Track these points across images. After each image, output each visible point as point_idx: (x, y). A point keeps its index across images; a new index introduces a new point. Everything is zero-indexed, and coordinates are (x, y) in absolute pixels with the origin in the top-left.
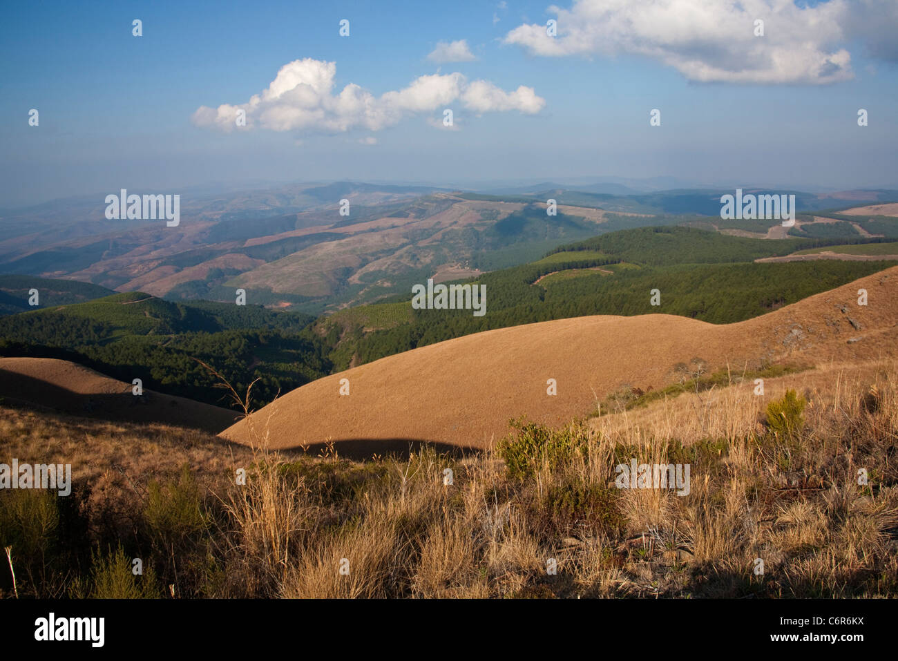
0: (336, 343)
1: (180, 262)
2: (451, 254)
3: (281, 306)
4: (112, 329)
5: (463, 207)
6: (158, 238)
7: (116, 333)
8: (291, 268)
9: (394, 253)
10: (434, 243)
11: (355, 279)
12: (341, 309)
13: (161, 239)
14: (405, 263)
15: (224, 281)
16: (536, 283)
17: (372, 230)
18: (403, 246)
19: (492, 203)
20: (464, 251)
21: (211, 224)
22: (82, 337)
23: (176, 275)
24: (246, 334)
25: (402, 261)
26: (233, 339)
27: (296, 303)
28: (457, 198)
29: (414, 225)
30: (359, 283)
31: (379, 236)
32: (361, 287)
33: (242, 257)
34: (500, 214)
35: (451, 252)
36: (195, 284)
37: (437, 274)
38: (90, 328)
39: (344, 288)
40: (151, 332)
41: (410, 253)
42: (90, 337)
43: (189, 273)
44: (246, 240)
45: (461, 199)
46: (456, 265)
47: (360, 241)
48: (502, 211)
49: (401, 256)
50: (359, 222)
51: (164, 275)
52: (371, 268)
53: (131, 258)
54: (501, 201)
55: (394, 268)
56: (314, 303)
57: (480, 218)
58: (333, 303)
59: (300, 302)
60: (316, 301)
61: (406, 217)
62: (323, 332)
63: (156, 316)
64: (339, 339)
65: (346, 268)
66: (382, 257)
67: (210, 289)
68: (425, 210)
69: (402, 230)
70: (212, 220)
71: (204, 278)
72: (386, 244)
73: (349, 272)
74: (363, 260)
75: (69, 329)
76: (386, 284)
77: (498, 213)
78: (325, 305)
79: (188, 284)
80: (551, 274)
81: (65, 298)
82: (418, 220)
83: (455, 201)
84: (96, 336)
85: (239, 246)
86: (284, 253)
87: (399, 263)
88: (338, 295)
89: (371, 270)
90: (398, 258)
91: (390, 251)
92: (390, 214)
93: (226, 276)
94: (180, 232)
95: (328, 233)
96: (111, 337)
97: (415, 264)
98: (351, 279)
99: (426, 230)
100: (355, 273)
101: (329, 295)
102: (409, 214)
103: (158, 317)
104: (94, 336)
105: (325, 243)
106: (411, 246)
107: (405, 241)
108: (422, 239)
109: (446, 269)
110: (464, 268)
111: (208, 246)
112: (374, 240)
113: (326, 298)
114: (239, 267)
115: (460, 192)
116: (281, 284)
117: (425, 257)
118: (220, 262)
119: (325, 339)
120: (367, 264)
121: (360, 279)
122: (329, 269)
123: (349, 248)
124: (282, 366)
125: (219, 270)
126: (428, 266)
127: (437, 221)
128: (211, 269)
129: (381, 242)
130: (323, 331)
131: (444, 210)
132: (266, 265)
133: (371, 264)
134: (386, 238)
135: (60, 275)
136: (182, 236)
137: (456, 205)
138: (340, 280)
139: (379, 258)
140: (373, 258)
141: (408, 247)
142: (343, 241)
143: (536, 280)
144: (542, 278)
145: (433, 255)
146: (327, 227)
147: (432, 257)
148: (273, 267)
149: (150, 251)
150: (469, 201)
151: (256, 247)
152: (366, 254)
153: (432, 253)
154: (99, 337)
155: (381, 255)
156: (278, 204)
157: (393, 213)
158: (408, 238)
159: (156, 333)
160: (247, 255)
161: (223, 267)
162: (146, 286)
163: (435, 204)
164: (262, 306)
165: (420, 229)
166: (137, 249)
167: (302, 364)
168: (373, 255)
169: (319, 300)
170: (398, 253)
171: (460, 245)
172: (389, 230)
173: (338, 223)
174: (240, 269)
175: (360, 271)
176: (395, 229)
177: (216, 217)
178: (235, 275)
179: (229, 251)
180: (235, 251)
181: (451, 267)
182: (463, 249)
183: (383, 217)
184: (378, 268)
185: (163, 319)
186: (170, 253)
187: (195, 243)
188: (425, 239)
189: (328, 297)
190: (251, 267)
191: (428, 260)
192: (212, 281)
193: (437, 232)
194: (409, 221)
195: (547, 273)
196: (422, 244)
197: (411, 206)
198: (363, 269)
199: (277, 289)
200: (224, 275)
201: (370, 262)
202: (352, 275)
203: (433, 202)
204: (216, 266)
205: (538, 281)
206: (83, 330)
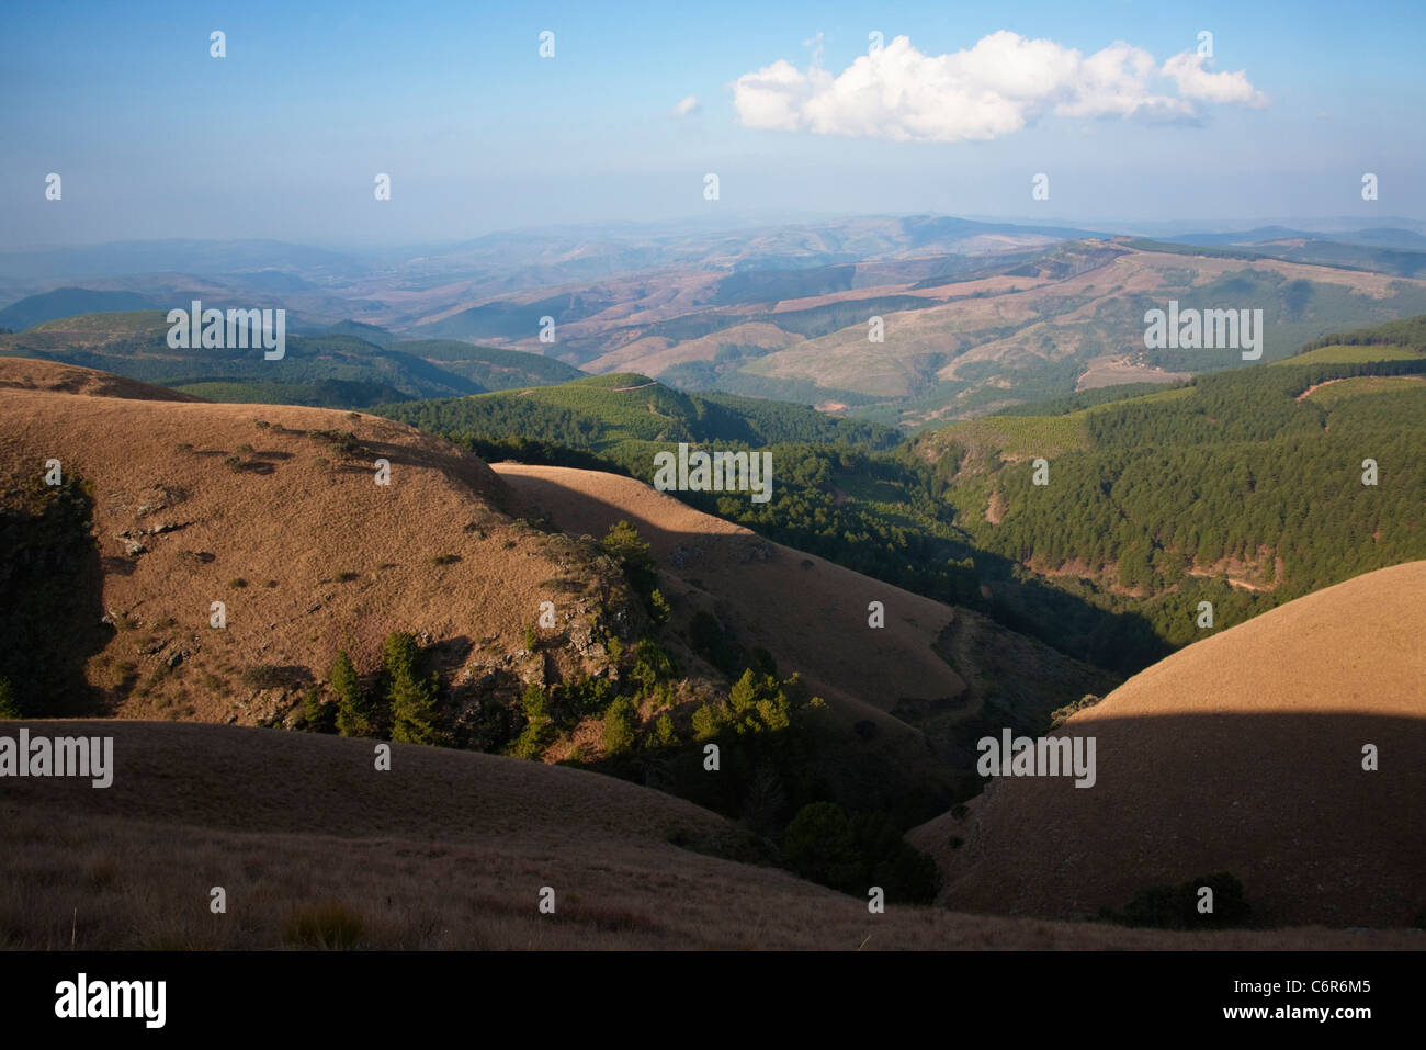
0: (953, 475)
1: (674, 331)
2: (1110, 340)
3: (829, 409)
4: (604, 428)
5: (1134, 262)
6: (642, 294)
7: (611, 435)
8: (847, 349)
9: (1013, 334)
10: (1082, 321)
11: (947, 372)
12: (927, 419)
13: (645, 296)
14: (1032, 351)
15: (742, 364)
16: (1303, 396)
17: (979, 295)
18: (1029, 322)
19: (1184, 258)
20: (1132, 337)
21: (720, 276)
22: (563, 437)
23: (669, 351)
24: (819, 451)
25: (1026, 347)
26: (805, 457)
27: (853, 405)
28: (1125, 249)
29: (1049, 289)
30: (956, 379)
31: (991, 305)
32: (960, 387)
33: (770, 328)
34: (1198, 276)
35: (1109, 336)
36: (696, 367)
37: (1088, 373)
38: (573, 424)
39: (929, 387)
40: (660, 436)
41: (1041, 335)
42: (574, 439)
43: (688, 349)
44: (777, 303)
45: (1130, 249)
46: (1122, 359)
47: (959, 311)
48: (1200, 271)
49: (1026, 340)
50: (955, 282)
51: (651, 350)
52: (975, 356)
53: (602, 323)
54: (1199, 254)
55: (1014, 358)
56: (882, 408)
57: (1164, 282)
58: (913, 409)
59: (858, 405)
60: (884, 403)
61: (1036, 275)
62: (931, 456)
63: (664, 412)
64: (957, 469)
65: (934, 354)
66: (995, 340)
67: (719, 375)
68: (1067, 266)
69: (1028, 297)
70: (721, 269)
71: (711, 358)
72: (1002, 318)
73: (938, 360)
74: (964, 343)
75: (543, 424)
76: (1003, 384)
77: (1194, 275)
78: (901, 411)
79: (686, 366)
80: (1328, 383)
81: (512, 378)
82: (1057, 282)
83: (1119, 253)
84: (584, 437)
85: (766, 311)
86: (835, 326)
87: (1023, 350)
88: (920, 397)
89: (976, 359)
90: (1020, 343)
91: (1006, 332)
92: (1007, 270)
93: (744, 357)
94: (673, 286)
95: (906, 297)
96: (603, 440)
97: (1049, 353)
98: (941, 372)
99: (1067, 298)
100: (949, 363)
101: (906, 395)
102: (1039, 271)
103: (668, 415)
104: (580, 438)
105: (901, 313)
106: (1044, 323)
107: (1033, 314)
108: (1061, 314)
109: (1105, 365)
110: (1135, 364)
111: (716, 309)
112: (982, 311)
113: (900, 400)
114: (763, 344)
115: (1128, 237)
116: (830, 374)
117: (1066, 343)
118: (735, 335)
119: (934, 467)
120: (969, 349)
121: (956, 373)
122: (907, 354)
123: (939, 323)
124: (881, 506)
125: (734, 346)
126: (1070, 357)
127: (1088, 284)
128: (721, 345)
129: (993, 314)
130: (931, 453)
131: (1099, 268)
132: (807, 342)
133: (974, 350)
134: (1001, 309)
135: (500, 344)
136: (677, 292)
137: (1121, 260)
138: (925, 373)
139: (988, 341)
140: (979, 340)
141: (1039, 324)
142: (930, 311)
143: (1302, 392)
144: (1313, 388)
145: (1079, 340)
146: (904, 286)
147: (1077, 345)
148: (817, 346)
149: (630, 314)
150: (1142, 254)
151: (792, 313)
152: (968, 333)
153: (1077, 337)
154: (587, 438)
155: (992, 336)
156: (823, 248)
157: (1014, 268)
158: (1038, 311)
159: (668, 439)
160: (777, 325)
161: (740, 343)
162: (623, 366)
163: (1084, 257)
164: (811, 407)
165: (1059, 298)
166: (611, 309)
167: (909, 506)
168: (978, 334)
169: (890, 404)
170: (1020, 334)
171: (1126, 326)
172: (1007, 296)
173: (922, 282)
174: (766, 347)
175: (956, 360)
176: (1016, 295)
177: (728, 265)
178: (758, 355)
179: (750, 318)
180: (758, 319)
181: (1114, 361)
182: (1130, 334)
183: (998, 275)
184: (986, 358)
185: (676, 418)
186: (658, 318)
187: (696, 303)
188: (1067, 312)
189: (905, 399)
190: (784, 345)
191: (1071, 349)
192: (722, 363)
193: (1085, 303)
194: (1040, 283)
195: (1321, 381)
196: (1061, 321)
197: (1044, 258)
198: (963, 357)
199: (824, 380)
200: (740, 355)
201: (975, 346)
202: (944, 366)
203: (1081, 253)
204: (729, 340)
205: (1307, 393)
206: (564, 427)
